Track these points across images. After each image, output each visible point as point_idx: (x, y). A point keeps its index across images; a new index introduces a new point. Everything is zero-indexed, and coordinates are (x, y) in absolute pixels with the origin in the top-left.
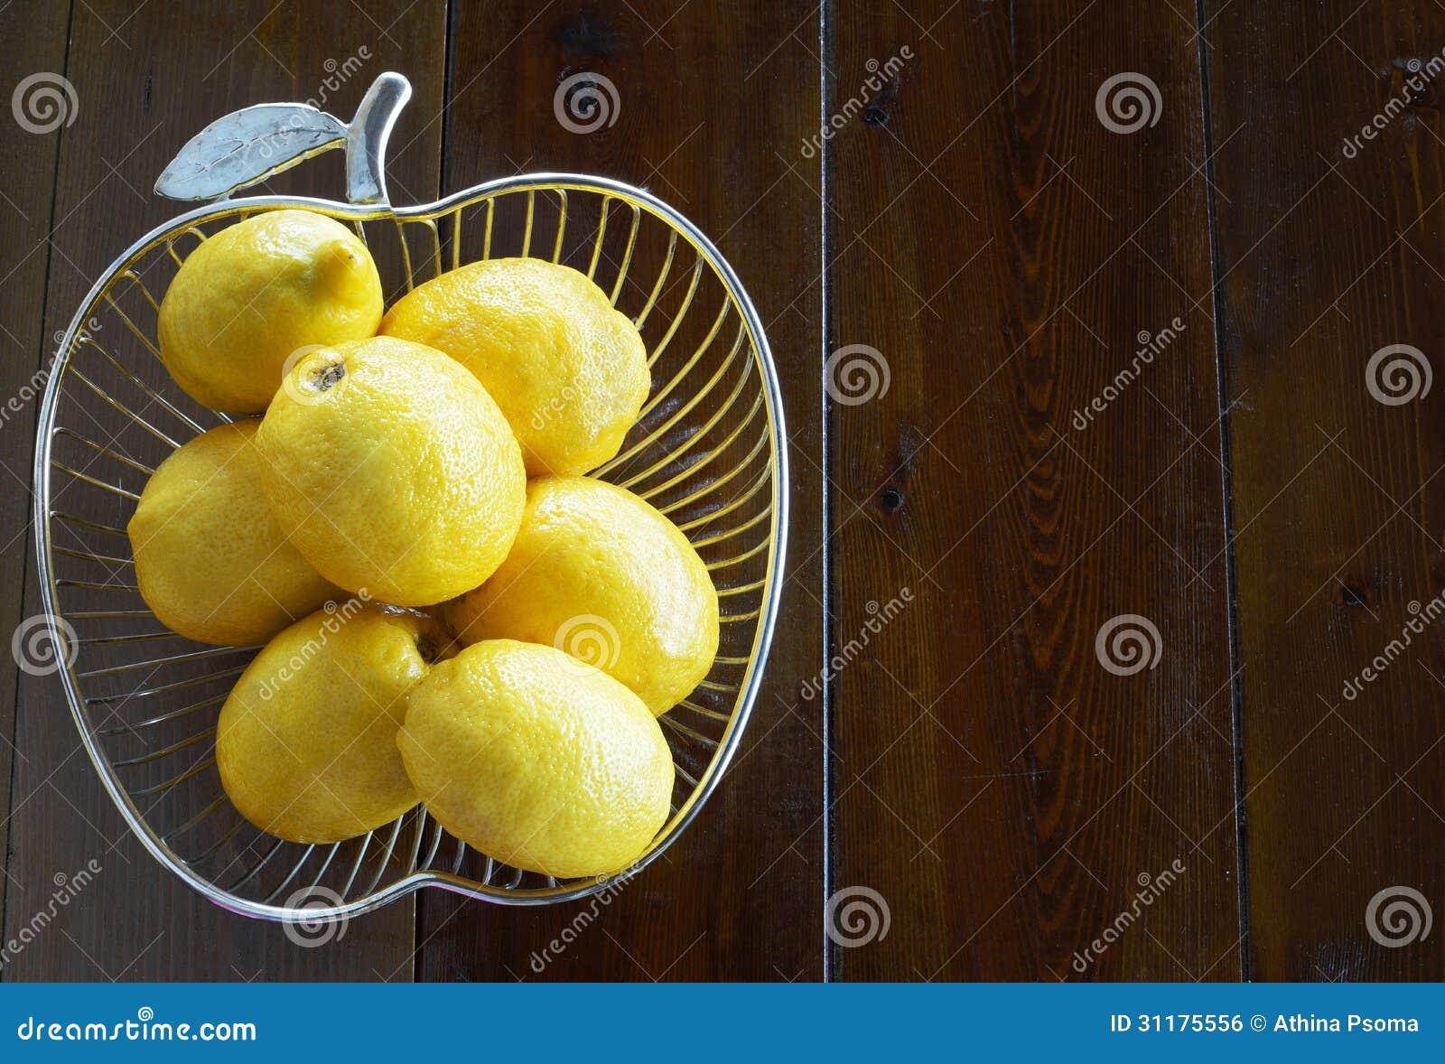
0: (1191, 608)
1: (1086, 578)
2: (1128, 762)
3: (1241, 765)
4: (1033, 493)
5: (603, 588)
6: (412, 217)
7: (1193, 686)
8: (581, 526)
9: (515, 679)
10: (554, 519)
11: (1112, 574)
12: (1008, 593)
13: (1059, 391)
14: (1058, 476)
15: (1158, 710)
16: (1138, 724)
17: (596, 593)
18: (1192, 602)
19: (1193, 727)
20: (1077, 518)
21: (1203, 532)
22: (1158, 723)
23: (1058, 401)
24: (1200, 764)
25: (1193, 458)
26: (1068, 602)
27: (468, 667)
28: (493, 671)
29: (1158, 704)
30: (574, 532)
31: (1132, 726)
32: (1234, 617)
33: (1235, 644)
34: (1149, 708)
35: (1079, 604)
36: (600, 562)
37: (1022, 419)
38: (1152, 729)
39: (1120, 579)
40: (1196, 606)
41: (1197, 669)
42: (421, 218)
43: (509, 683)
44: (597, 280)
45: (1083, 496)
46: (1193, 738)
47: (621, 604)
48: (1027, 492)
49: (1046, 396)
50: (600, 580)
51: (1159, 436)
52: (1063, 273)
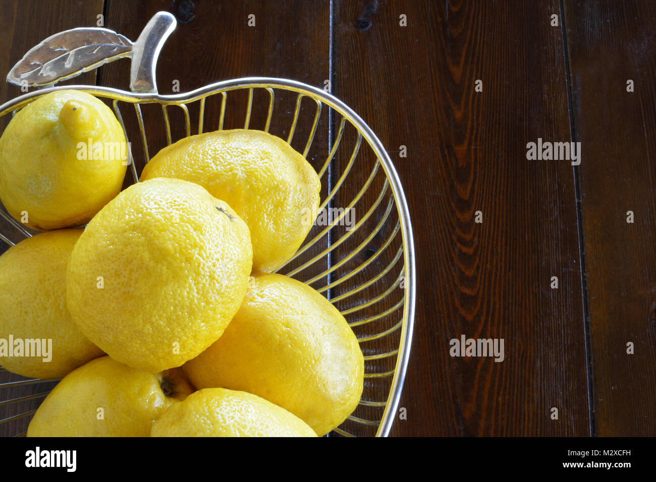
0: (561, 322)
1: (495, 303)
2: (522, 421)
3: (593, 421)
4: (460, 250)
5: (290, 346)
6: (172, 102)
7: (563, 371)
8: (277, 305)
9: (226, 418)
10: (259, 299)
11: (510, 301)
12: (445, 313)
13: (476, 187)
14: (476, 240)
15: (541, 388)
16: (529, 396)
17: (285, 350)
18: (561, 319)
19: (563, 397)
20: (488, 266)
21: (567, 275)
22: (541, 395)
23: (476, 194)
24: (568, 421)
25: (561, 228)
26: (483, 319)
27: (193, 409)
28: (211, 412)
29: (541, 383)
30: (272, 308)
31: (524, 397)
32: (588, 328)
33: (588, 345)
34: (535, 386)
35: (490, 319)
36: (288, 329)
37: (453, 204)
38: (537, 399)
39: (516, 304)
40: (564, 322)
41: (565, 361)
42: (177, 103)
43: (221, 421)
44: (293, 145)
45: (492, 252)
46: (563, 405)
47: (302, 358)
48: (456, 250)
49: (469, 190)
50: (288, 341)
51: (539, 214)
52: (478, 116)
